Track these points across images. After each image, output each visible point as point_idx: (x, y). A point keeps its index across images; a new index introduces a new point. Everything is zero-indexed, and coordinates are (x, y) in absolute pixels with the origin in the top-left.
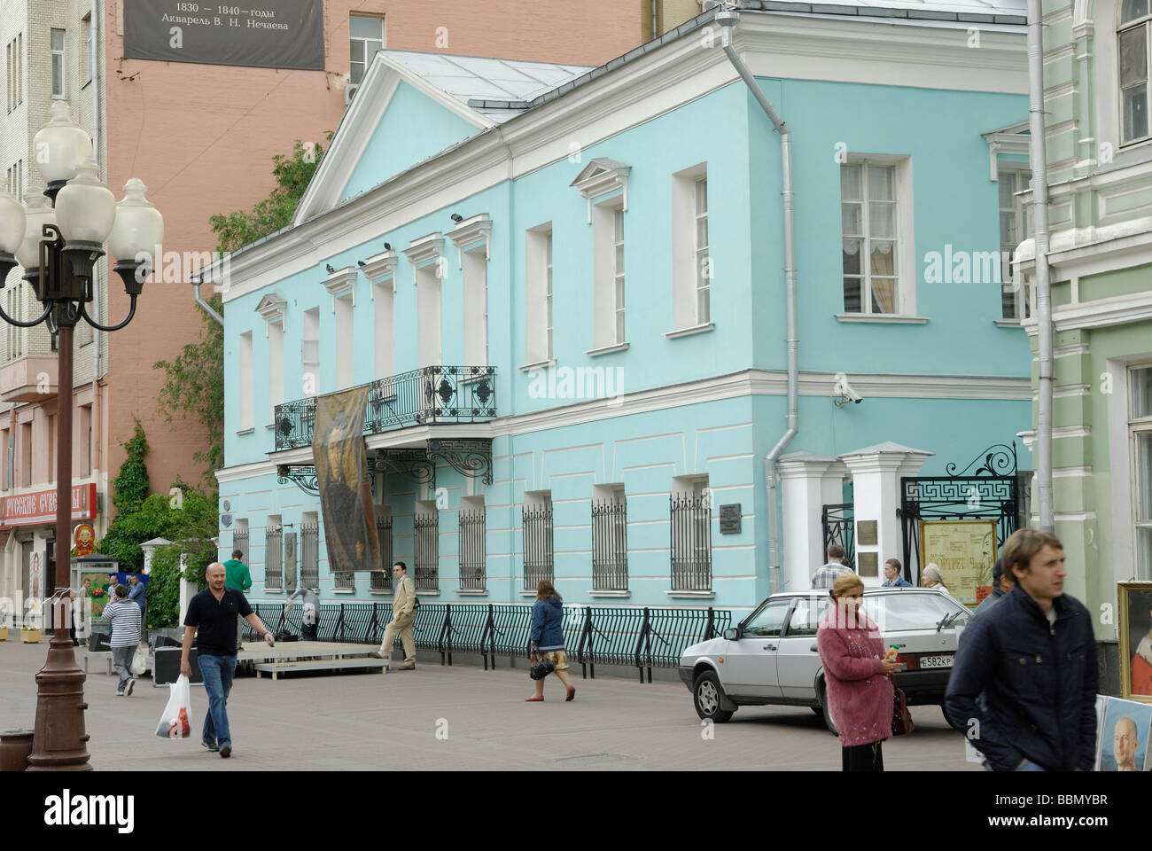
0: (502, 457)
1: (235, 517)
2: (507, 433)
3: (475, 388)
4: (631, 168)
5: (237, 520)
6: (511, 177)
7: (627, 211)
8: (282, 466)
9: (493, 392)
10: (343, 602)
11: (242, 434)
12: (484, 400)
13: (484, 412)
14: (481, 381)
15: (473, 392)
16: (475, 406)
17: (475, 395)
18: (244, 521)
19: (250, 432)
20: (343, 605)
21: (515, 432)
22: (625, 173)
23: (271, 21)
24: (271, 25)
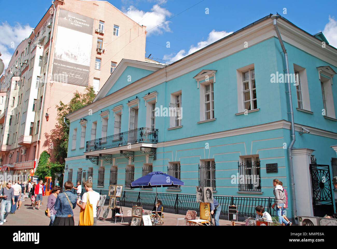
0: (160, 153)
1: (69, 168)
2: (163, 146)
3: (153, 134)
4: (217, 71)
5: (70, 169)
6: (166, 81)
7: (215, 83)
8: (87, 156)
9: (157, 136)
10: (101, 189)
11: (72, 150)
12: (155, 137)
13: (155, 141)
14: (154, 133)
15: (153, 135)
16: (153, 139)
17: (153, 136)
18: (72, 170)
19: (75, 150)
20: (101, 190)
21: (165, 146)
22: (215, 72)
23: (79, 77)
24: (79, 78)
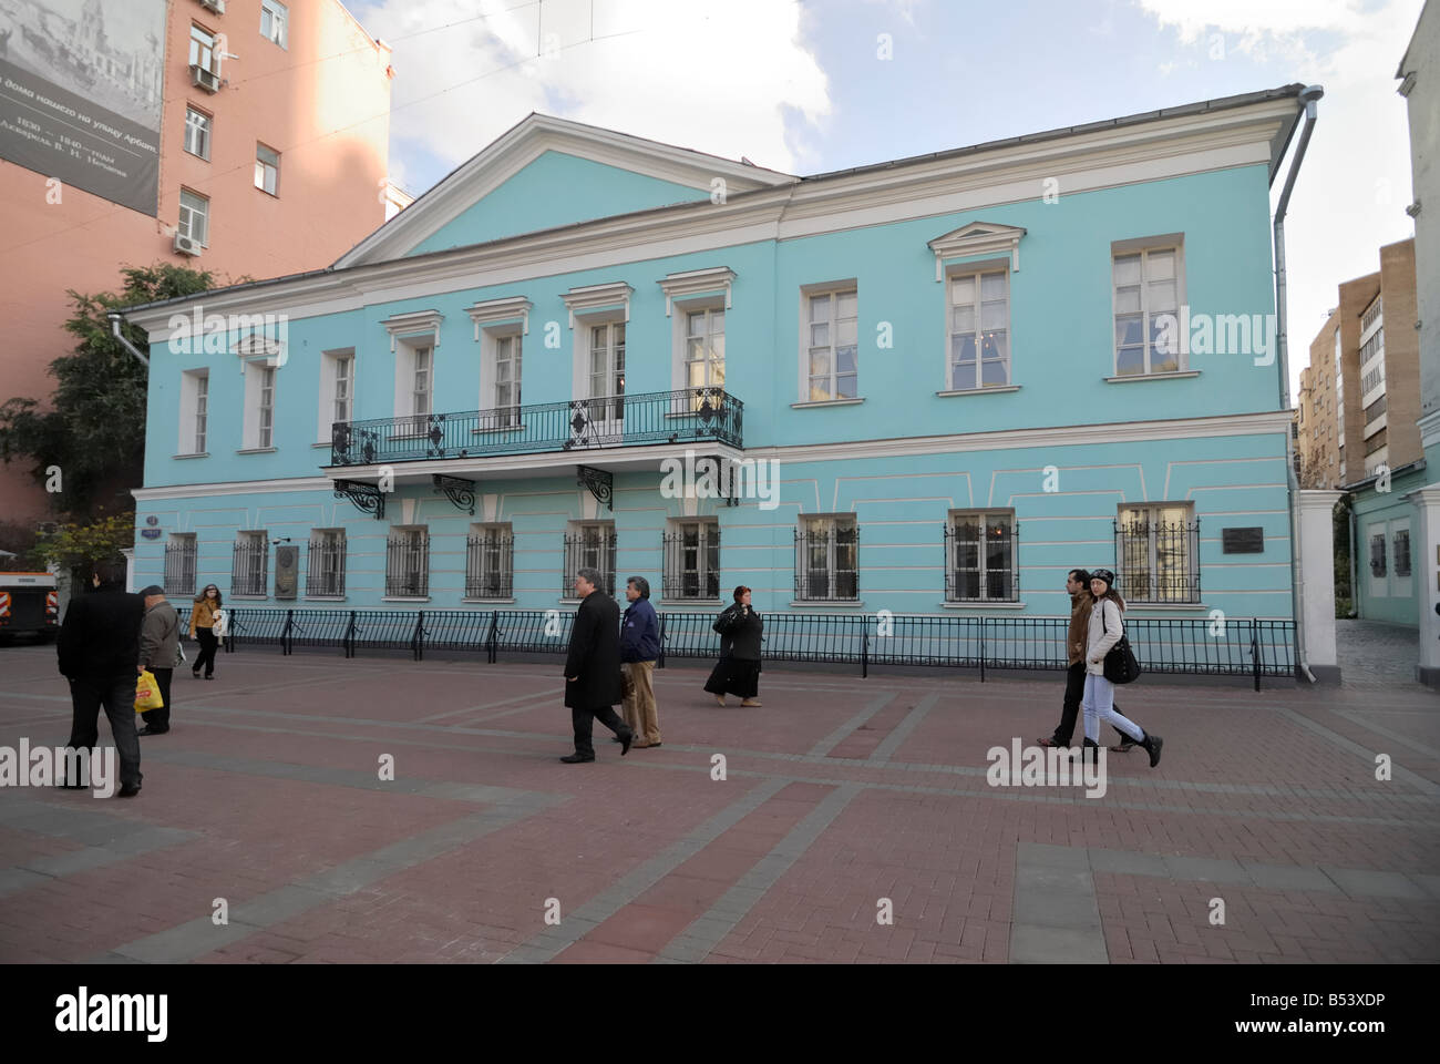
5: (173, 533)
6: (779, 238)
7: (1016, 271)
8: (341, 481)
9: (742, 424)
11: (181, 458)
12: (737, 428)
13: (737, 441)
17: (734, 423)
18: (188, 536)
19: (200, 456)
23: (111, 165)
24: (111, 169)
